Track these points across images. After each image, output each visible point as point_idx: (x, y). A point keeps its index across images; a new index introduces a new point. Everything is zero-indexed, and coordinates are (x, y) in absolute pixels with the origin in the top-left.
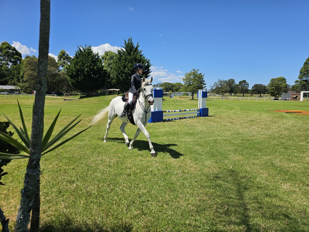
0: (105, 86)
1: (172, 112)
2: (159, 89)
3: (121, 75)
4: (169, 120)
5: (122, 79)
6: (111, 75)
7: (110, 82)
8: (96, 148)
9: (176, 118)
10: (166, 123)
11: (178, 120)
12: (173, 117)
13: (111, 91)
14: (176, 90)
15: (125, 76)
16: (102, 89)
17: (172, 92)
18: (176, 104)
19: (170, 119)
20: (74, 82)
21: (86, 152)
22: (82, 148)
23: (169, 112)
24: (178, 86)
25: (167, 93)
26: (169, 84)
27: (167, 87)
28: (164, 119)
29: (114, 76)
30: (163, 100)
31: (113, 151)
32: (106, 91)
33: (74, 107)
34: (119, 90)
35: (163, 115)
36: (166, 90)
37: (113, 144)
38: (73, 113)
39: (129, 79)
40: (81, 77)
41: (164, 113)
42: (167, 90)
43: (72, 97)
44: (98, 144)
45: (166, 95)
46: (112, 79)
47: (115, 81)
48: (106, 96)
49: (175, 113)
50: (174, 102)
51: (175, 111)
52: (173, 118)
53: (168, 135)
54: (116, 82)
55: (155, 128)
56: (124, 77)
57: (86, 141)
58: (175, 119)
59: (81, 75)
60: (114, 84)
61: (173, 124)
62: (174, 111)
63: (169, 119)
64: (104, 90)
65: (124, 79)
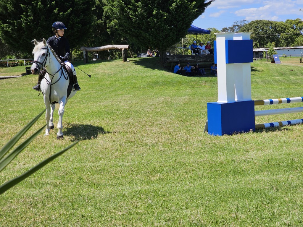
0: (89, 38)
1: (280, 102)
2: (240, 38)
3: (133, 5)
4: (272, 128)
5: (136, 16)
6: (106, 8)
7: (103, 27)
8: (76, 206)
9: (292, 121)
10: (264, 135)
11: (297, 127)
12: (284, 118)
13: (105, 51)
14: (286, 39)
15: (142, 8)
16: (82, 45)
17: (276, 46)
18: (290, 81)
19: (276, 124)
20: (9, 30)
21: (51, 216)
22: (40, 205)
23: (272, 102)
24: (293, 28)
25: (261, 49)
26: (268, 24)
27: (262, 33)
28: (257, 123)
29: (114, 9)
30: (252, 70)
31: (120, 213)
32: (92, 52)
33: (12, 97)
34: (127, 46)
35: (255, 114)
36: (259, 42)
37: (121, 195)
38: (10, 113)
39: (153, 16)
40: (27, 16)
41: (257, 108)
42: (262, 41)
43: (5, 72)
44: (80, 195)
45: (259, 54)
46: (108, 17)
47: (115, 23)
48: (94, 65)
49: (287, 106)
50: (282, 74)
51: (289, 101)
52: (284, 121)
53: (274, 170)
54: (120, 25)
55: (234, 150)
56: (139, 10)
57: (49, 188)
58: (289, 123)
59: (27, 12)
60: (112, 33)
61: (283, 139)
62: (285, 99)
63: (272, 124)
64: (88, 49)
65: (141, 17)
